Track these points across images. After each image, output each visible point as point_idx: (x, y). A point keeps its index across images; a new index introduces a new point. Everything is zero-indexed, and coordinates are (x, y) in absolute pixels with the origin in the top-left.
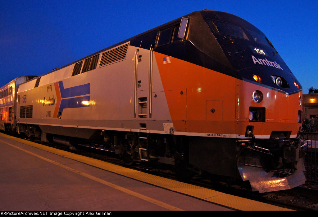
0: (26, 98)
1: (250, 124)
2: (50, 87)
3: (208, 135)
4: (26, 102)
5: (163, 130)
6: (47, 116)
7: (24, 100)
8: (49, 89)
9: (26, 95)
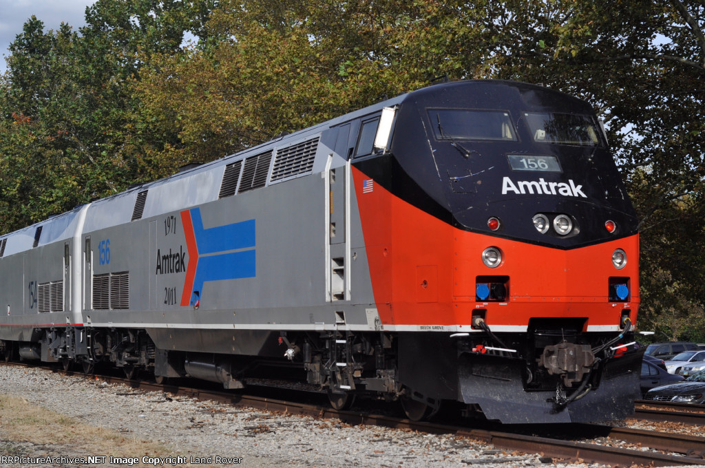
0: (108, 249)
1: (478, 306)
2: (171, 220)
3: (421, 328)
4: (108, 262)
5: (365, 322)
6: (166, 302)
7: (103, 255)
8: (169, 226)
9: (108, 241)
